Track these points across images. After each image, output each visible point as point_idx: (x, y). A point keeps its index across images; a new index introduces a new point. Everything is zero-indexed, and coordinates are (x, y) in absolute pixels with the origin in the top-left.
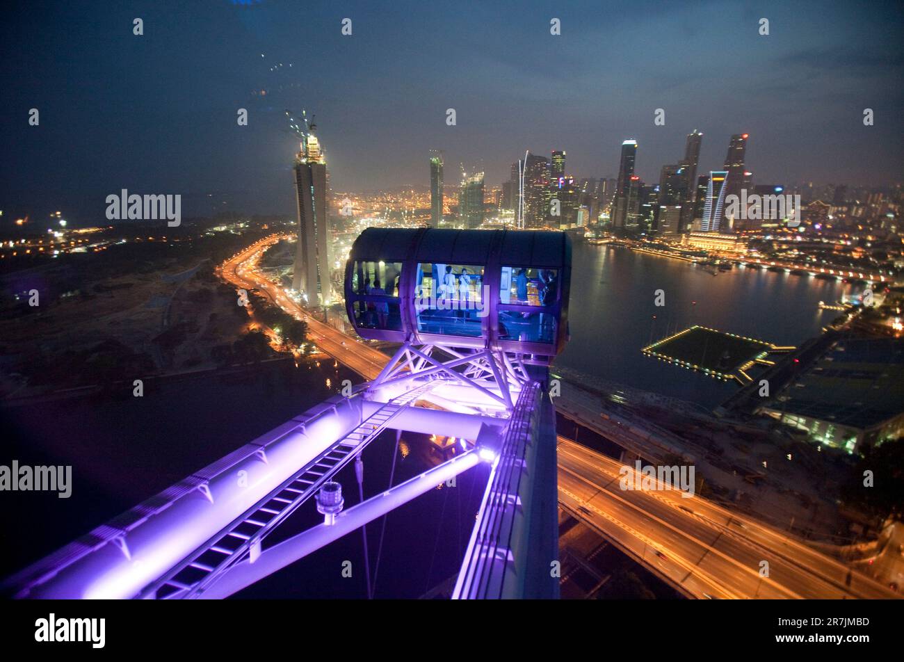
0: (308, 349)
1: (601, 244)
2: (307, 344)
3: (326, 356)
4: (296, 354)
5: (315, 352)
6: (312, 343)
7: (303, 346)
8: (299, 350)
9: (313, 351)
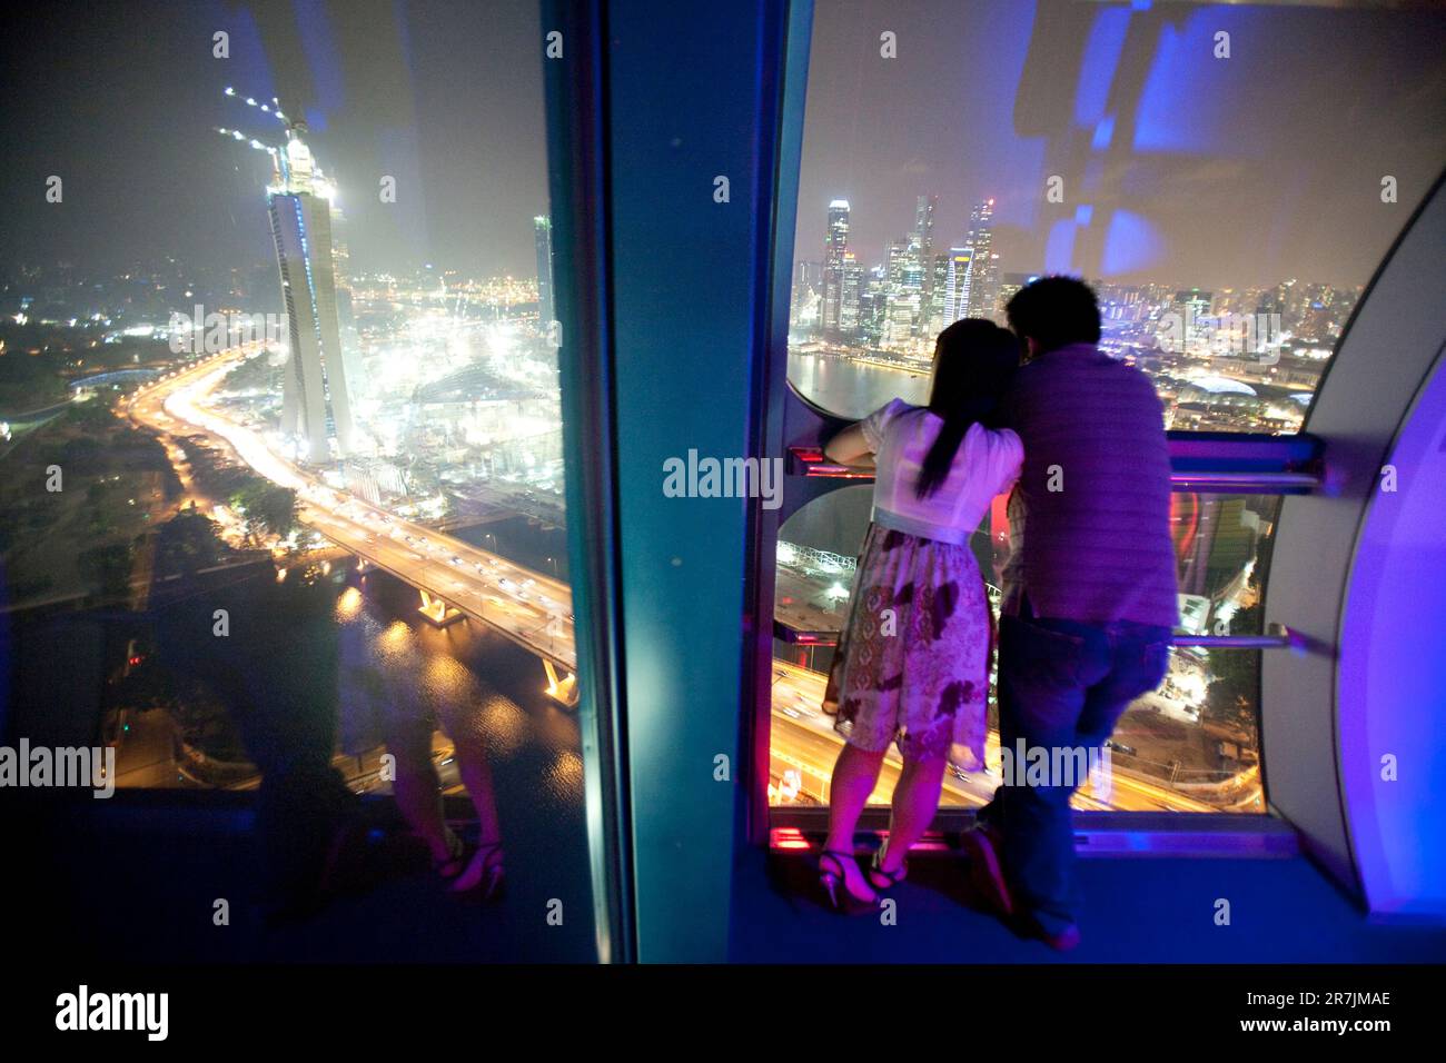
0: (303, 540)
1: (806, 354)
2: (300, 531)
3: (343, 552)
4: (279, 554)
5: (318, 546)
6: (312, 527)
7: (293, 535)
8: (284, 545)
9: (315, 542)
